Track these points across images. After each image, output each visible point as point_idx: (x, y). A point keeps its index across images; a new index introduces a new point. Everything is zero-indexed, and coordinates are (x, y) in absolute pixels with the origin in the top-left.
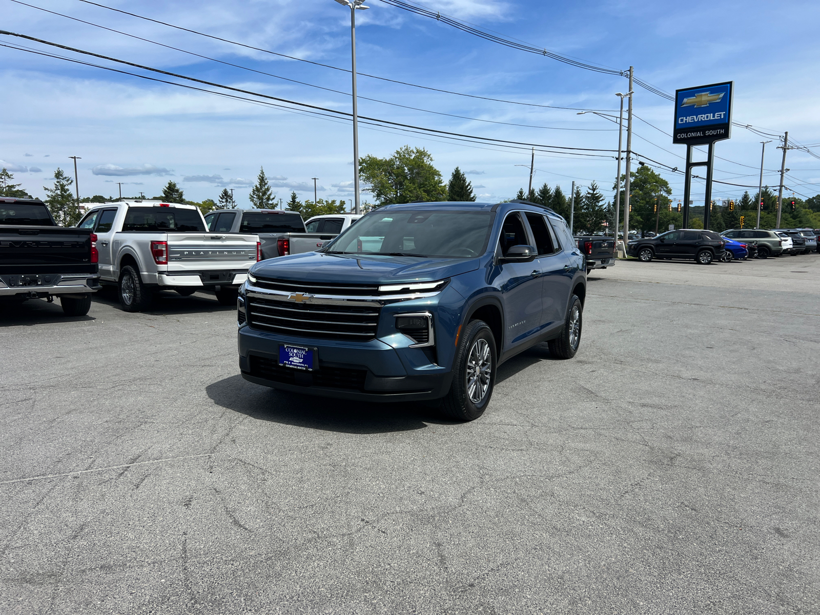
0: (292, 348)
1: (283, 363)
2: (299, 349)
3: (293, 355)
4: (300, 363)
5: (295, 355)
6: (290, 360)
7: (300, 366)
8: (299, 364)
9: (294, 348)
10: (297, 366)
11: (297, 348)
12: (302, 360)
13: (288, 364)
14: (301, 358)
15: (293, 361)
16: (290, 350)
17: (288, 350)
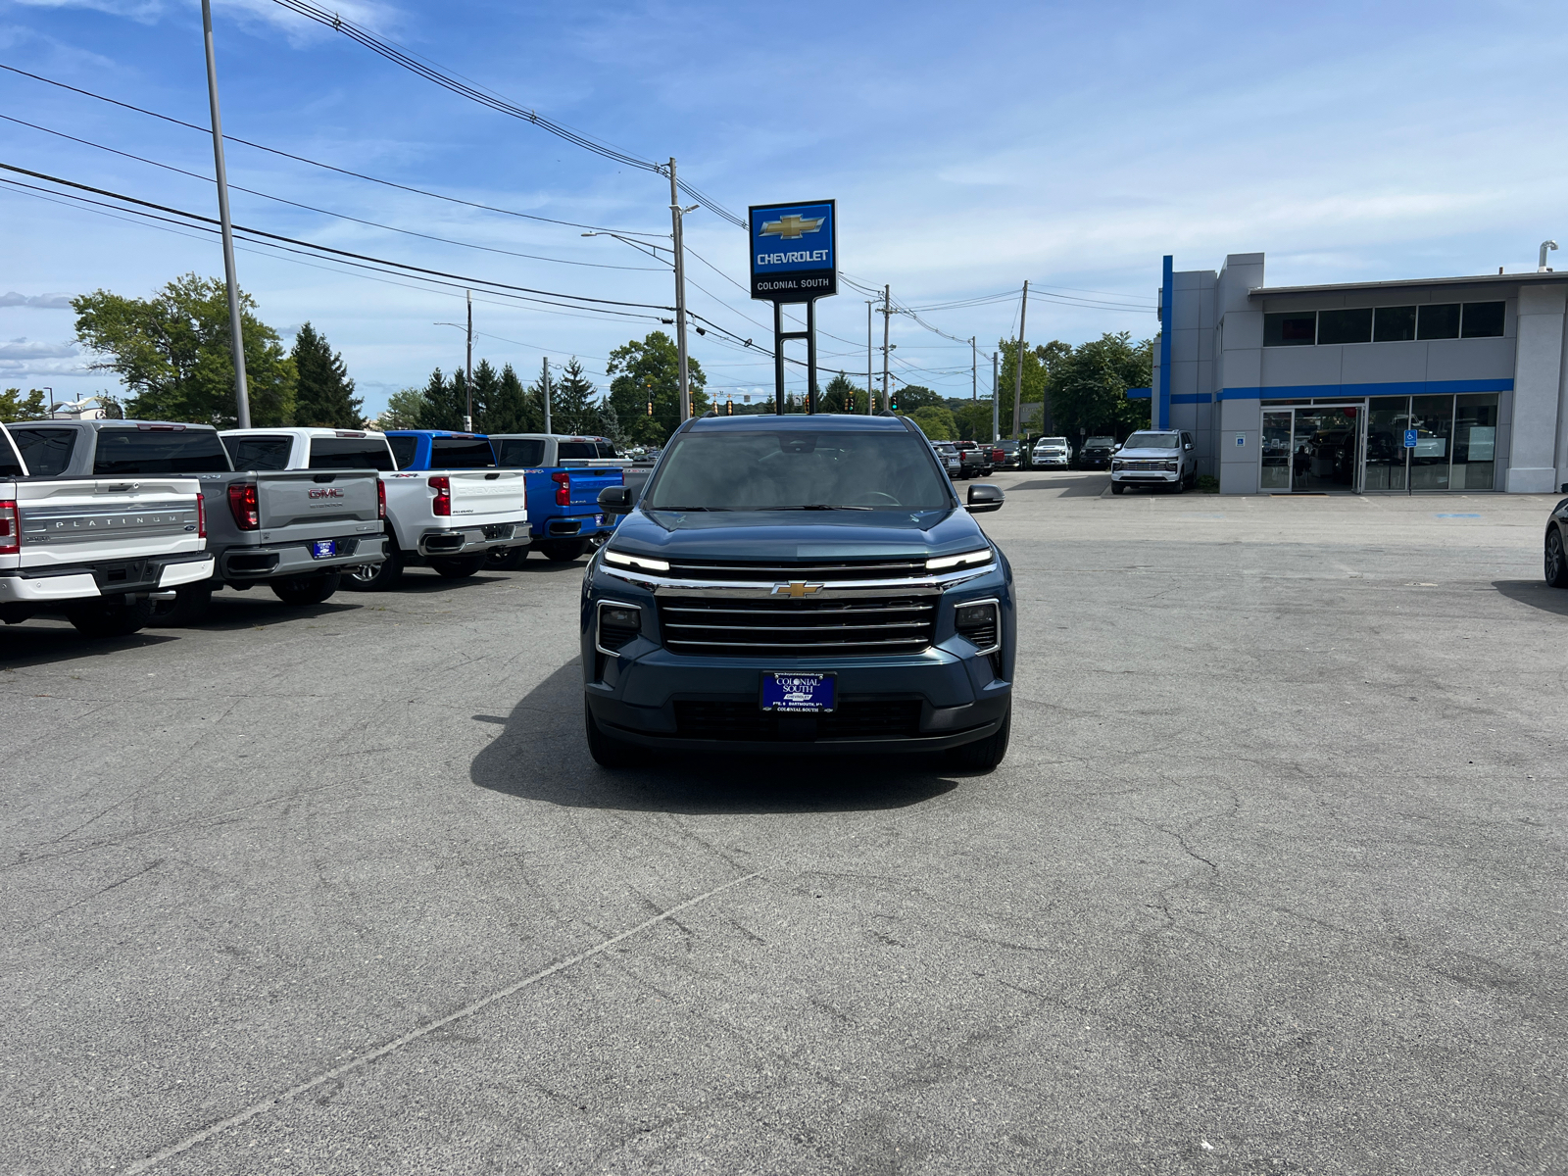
0: (789, 677)
1: (771, 705)
2: (804, 678)
3: (791, 689)
4: (805, 701)
5: (795, 689)
6: (786, 698)
7: (805, 707)
8: (805, 704)
9: (793, 678)
10: (802, 707)
11: (799, 677)
12: (811, 696)
13: (782, 706)
14: (809, 693)
15: (791, 701)
16: (786, 682)
17: (780, 681)
